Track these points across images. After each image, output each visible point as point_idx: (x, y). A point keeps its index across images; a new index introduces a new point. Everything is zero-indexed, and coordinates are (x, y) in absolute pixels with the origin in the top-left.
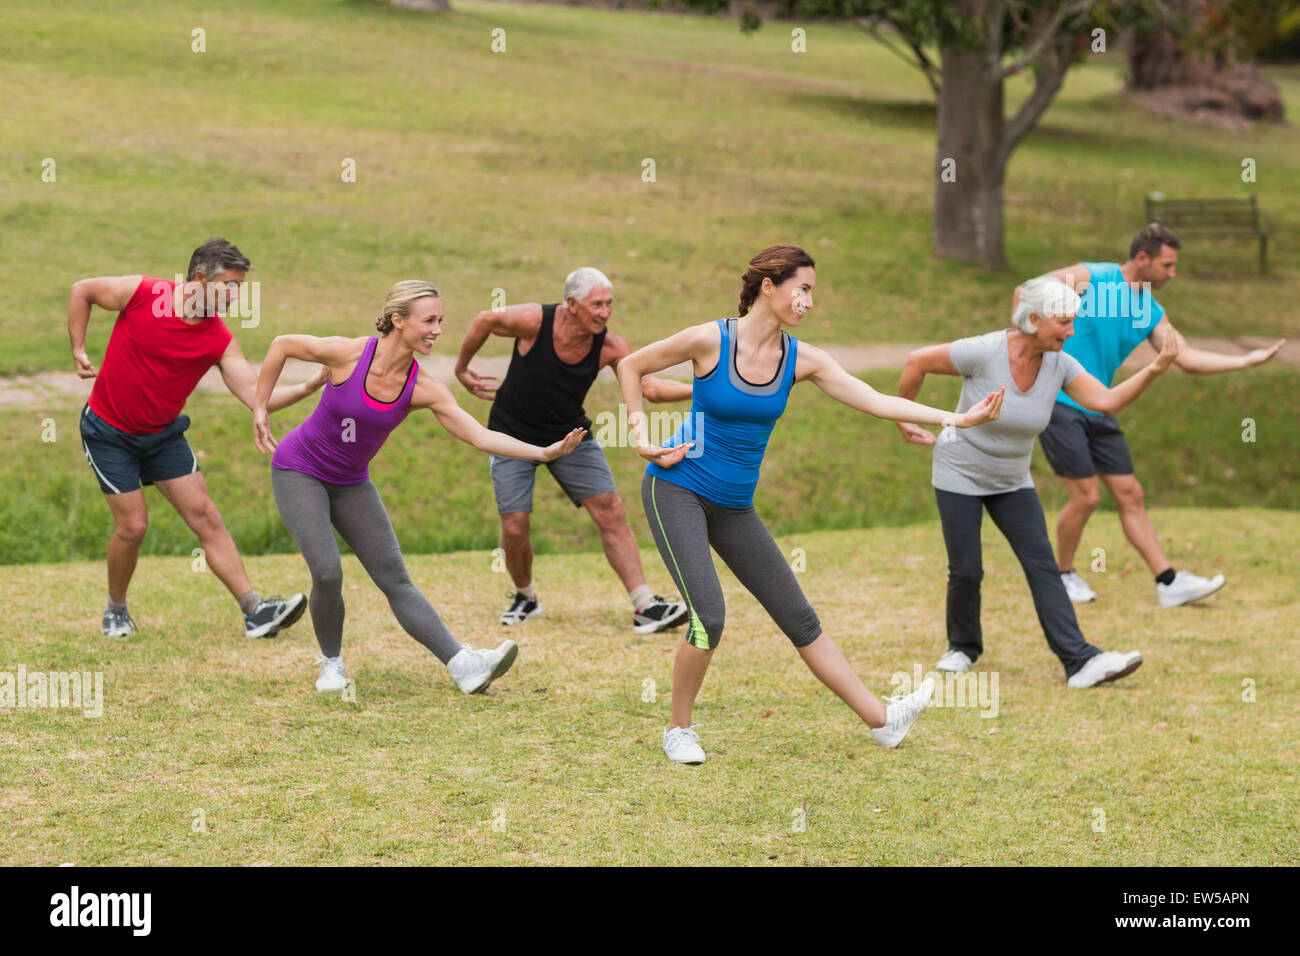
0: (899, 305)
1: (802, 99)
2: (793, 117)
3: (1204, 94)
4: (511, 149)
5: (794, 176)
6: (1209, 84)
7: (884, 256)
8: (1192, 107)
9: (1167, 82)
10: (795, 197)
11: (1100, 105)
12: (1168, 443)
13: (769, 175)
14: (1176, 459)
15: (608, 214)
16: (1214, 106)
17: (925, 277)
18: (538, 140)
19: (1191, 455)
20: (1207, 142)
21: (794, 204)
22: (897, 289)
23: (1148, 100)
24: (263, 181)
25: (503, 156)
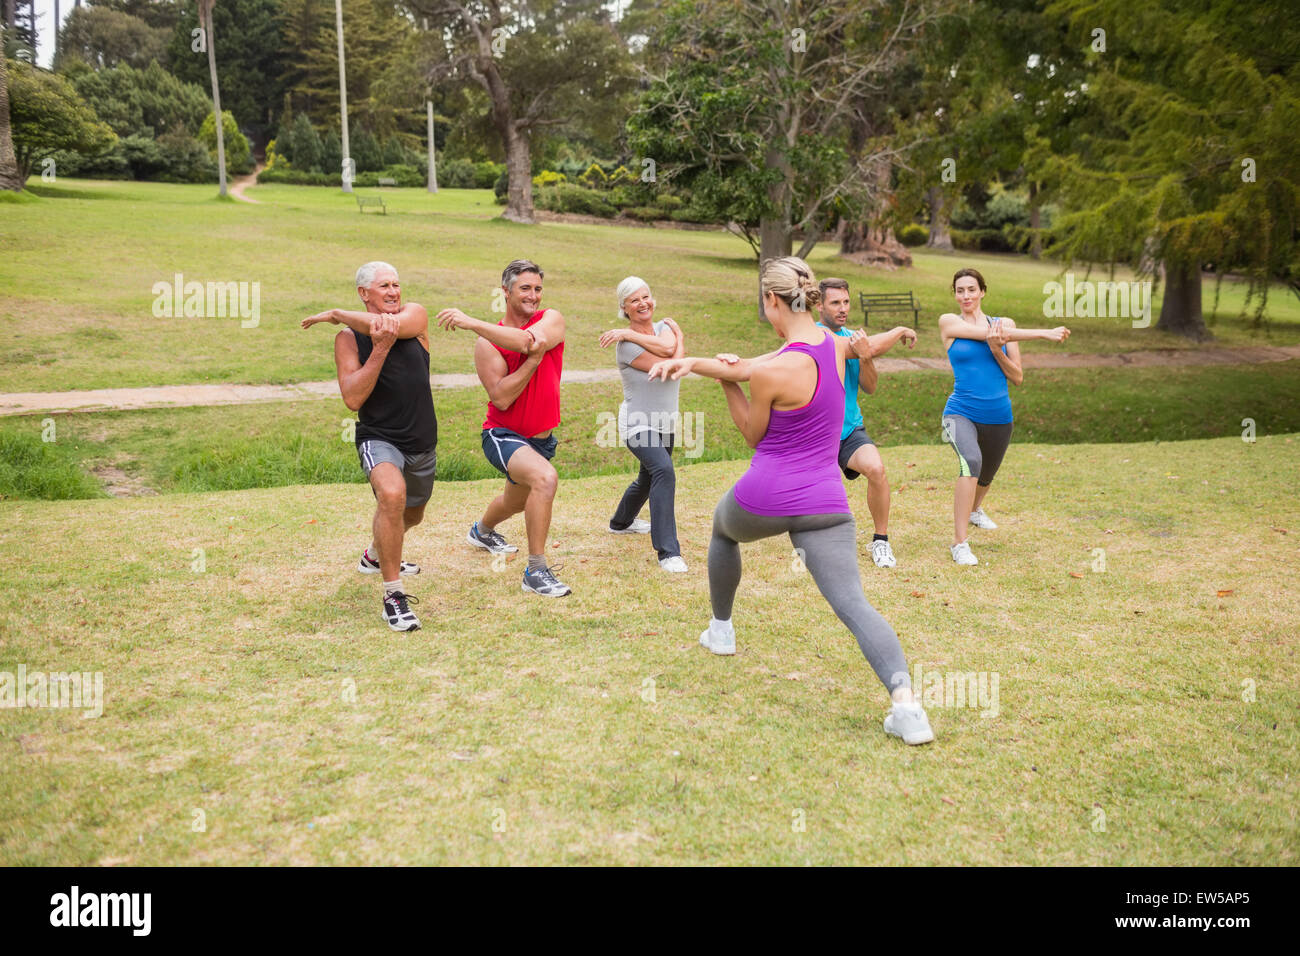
0: (742, 343)
1: (696, 258)
2: (691, 264)
3: (876, 254)
4: (558, 277)
5: (691, 288)
6: (879, 250)
7: (735, 322)
8: (871, 260)
9: (859, 249)
10: (692, 297)
11: (830, 260)
12: (883, 410)
13: (680, 287)
14: (887, 418)
15: (601, 305)
16: (880, 259)
17: (755, 331)
18: (571, 274)
19: (894, 414)
20: (878, 275)
21: (691, 300)
22: (741, 336)
23: (850, 257)
24: (436, 291)
25: (554, 280)
